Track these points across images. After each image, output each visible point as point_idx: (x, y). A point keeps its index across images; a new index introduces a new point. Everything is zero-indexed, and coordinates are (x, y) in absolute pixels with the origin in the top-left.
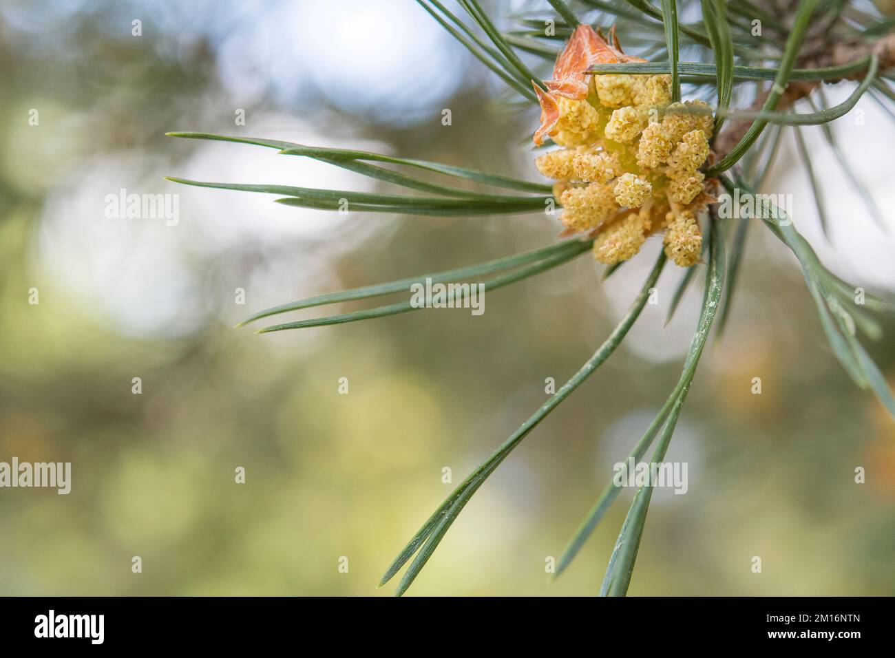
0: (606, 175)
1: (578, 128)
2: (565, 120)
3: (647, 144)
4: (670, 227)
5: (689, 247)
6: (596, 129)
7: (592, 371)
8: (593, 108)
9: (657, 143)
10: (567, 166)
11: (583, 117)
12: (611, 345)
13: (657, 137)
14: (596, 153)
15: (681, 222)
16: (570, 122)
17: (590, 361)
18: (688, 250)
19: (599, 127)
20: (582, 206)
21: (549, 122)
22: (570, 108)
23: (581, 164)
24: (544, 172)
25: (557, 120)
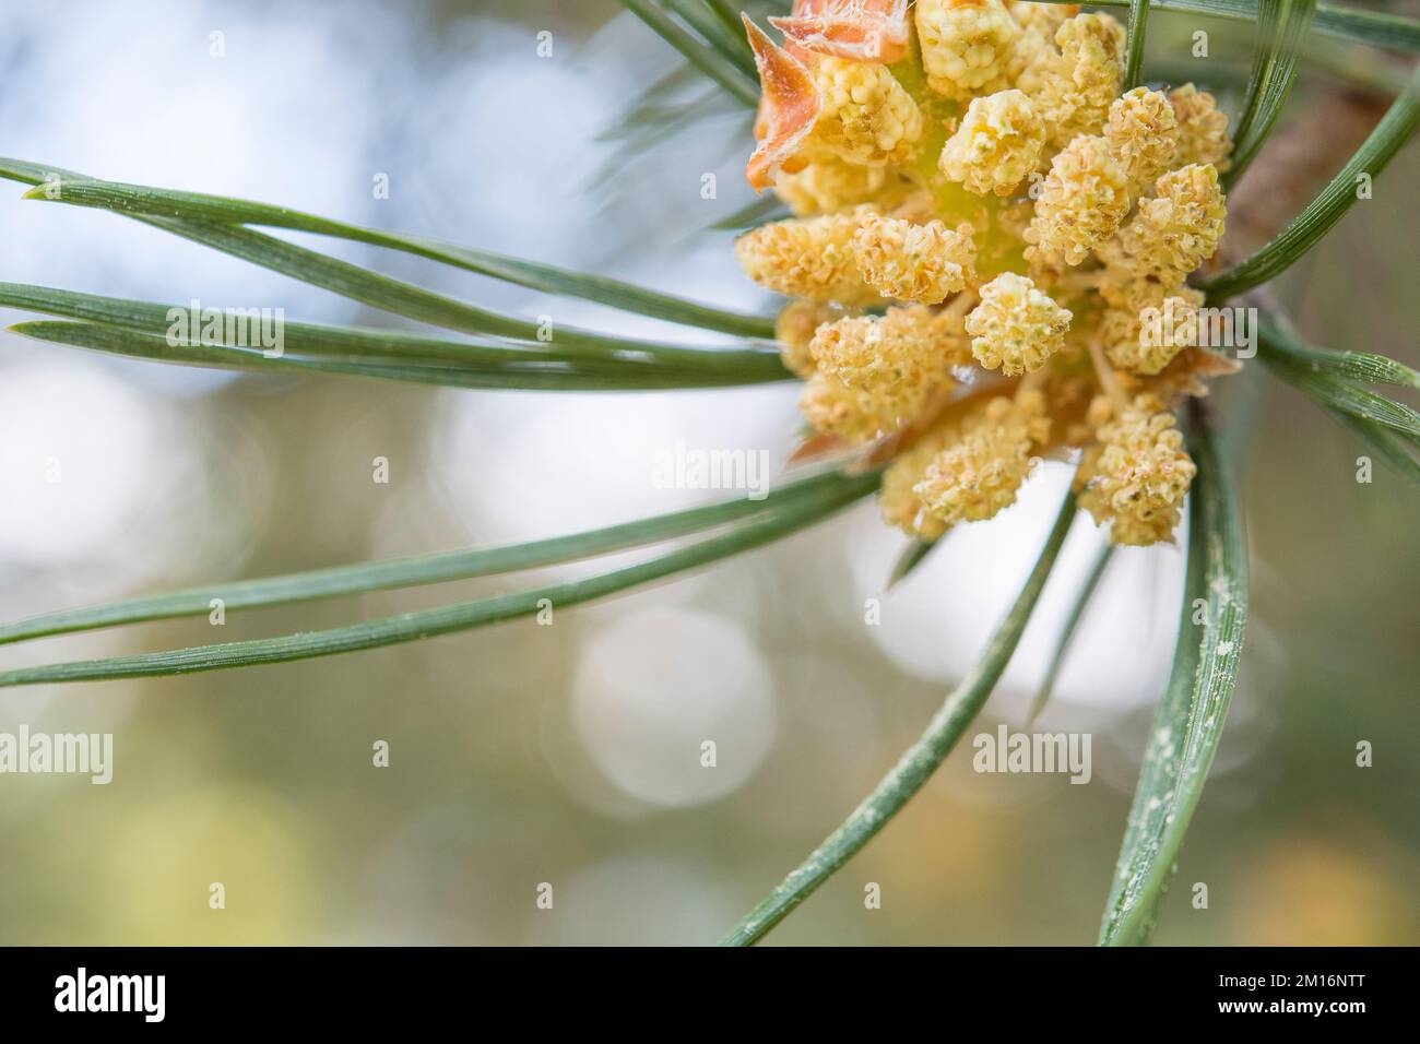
0: (944, 278)
1: (868, 150)
2: (831, 127)
3: (1066, 193)
4: (1102, 434)
5: (1164, 489)
6: (911, 157)
7: (877, 827)
8: (908, 96)
9: (1094, 191)
10: (832, 257)
11: (881, 119)
12: (929, 756)
13: (1094, 173)
14: (919, 219)
15: (1137, 423)
16: (845, 130)
17: (870, 799)
18: (1159, 497)
19: (922, 151)
20: (873, 365)
21: (786, 131)
22: (850, 93)
23: (878, 245)
24: (763, 273)
25: (811, 124)
